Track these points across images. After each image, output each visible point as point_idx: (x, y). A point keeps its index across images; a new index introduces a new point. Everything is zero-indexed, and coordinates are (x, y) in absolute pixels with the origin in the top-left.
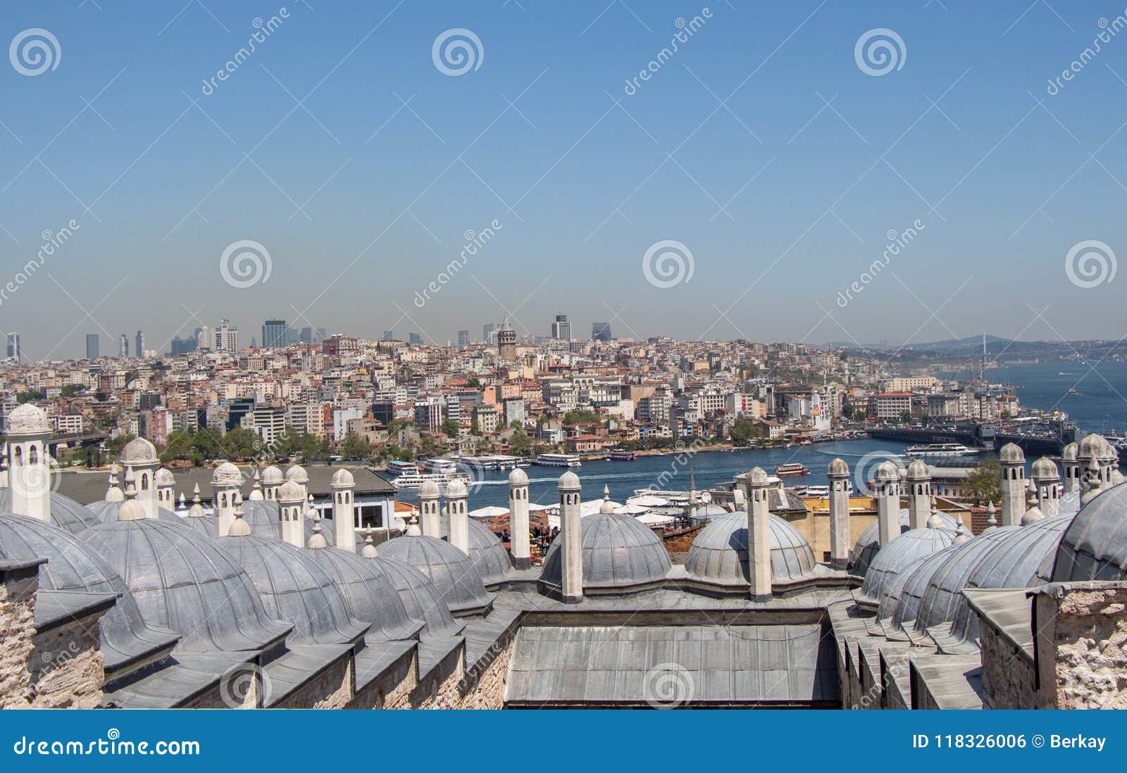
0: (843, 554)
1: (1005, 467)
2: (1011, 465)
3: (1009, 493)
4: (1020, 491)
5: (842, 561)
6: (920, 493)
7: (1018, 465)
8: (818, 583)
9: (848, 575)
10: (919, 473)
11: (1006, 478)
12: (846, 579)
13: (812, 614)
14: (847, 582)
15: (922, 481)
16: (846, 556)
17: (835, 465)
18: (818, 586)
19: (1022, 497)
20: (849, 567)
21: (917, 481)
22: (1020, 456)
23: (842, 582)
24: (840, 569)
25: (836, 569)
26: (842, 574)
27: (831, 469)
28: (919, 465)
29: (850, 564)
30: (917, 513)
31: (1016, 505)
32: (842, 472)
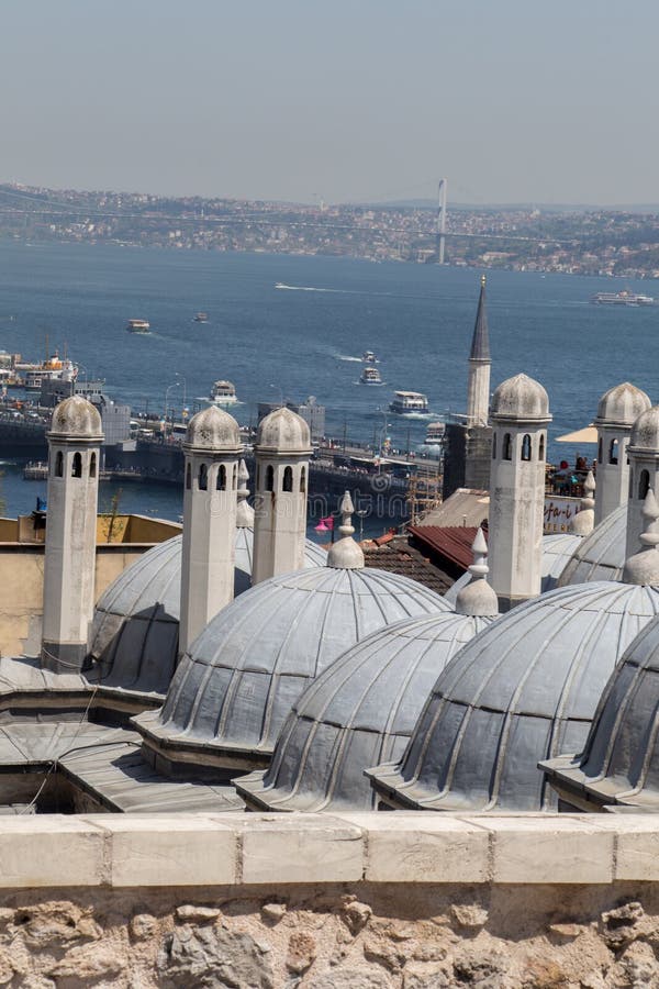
0: (76, 632)
1: (508, 430)
2: (522, 426)
3: (512, 491)
4: (537, 489)
5: (73, 649)
6: (287, 487)
7: (537, 425)
8: (14, 704)
9: (90, 686)
10: (288, 439)
11: (507, 456)
12: (86, 694)
13: (14, 778)
14: (90, 703)
15: (294, 458)
16: (83, 638)
17: (71, 411)
18: (15, 712)
19: (539, 502)
20: (87, 667)
21: (283, 459)
22: (543, 406)
23: (72, 703)
24: (67, 670)
25: (55, 669)
26: (73, 681)
27: (62, 421)
28: (289, 420)
29: (91, 657)
30: (278, 534)
31: (525, 522)
32: (89, 430)
